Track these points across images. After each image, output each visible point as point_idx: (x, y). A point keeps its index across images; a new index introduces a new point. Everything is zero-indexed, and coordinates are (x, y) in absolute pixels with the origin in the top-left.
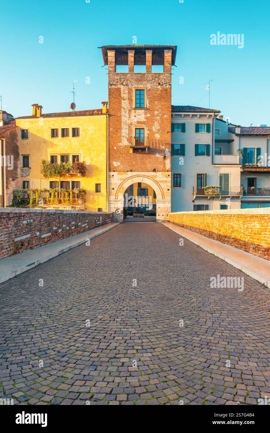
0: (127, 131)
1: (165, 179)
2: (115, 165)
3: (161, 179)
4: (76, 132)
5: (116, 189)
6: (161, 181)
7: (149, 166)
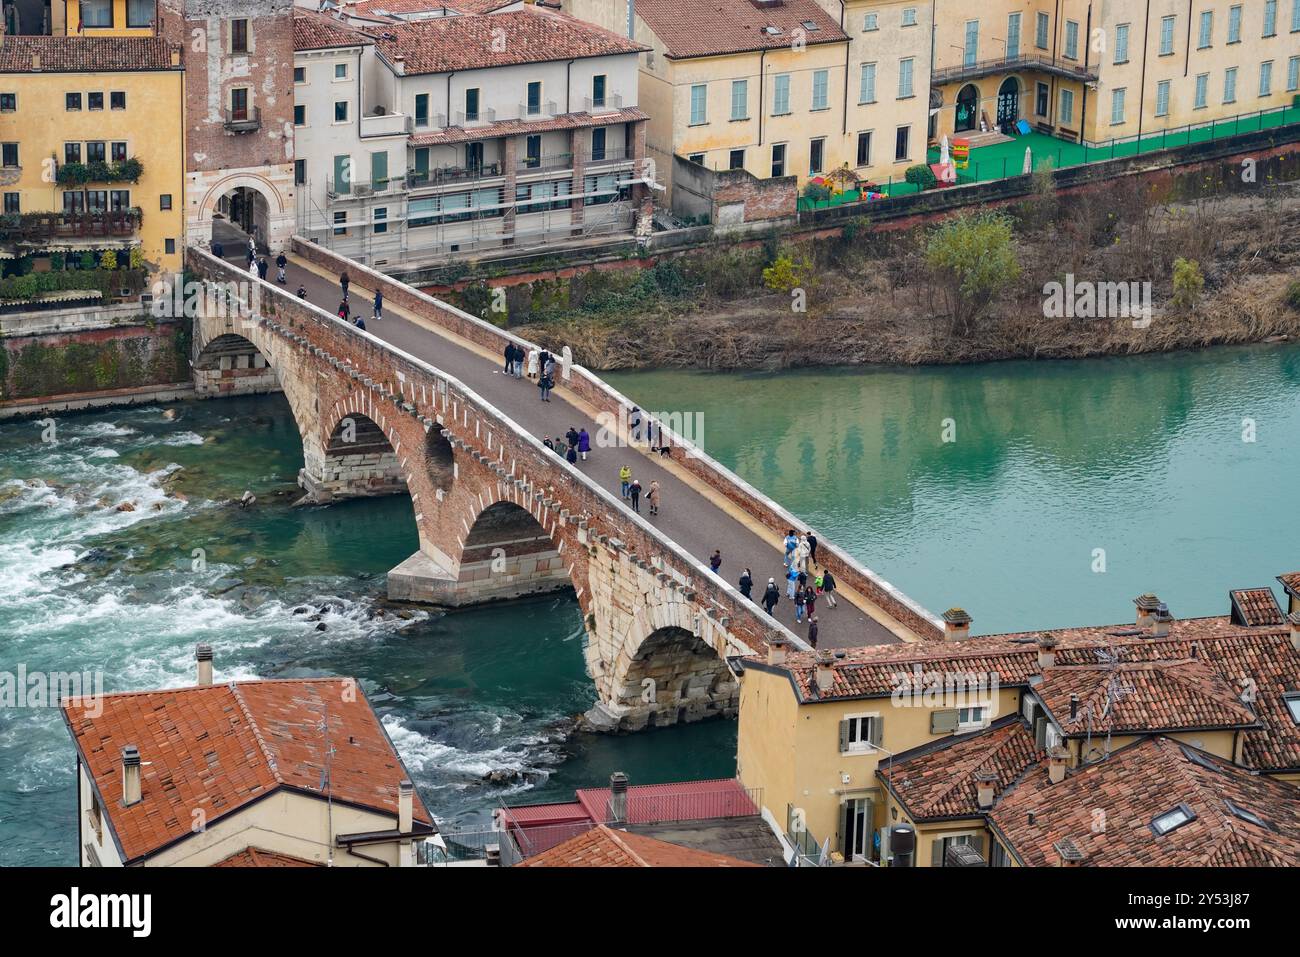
0: (218, 97)
1: (284, 177)
2: (198, 160)
3: (278, 178)
4: (118, 100)
5: (199, 203)
6: (278, 182)
7: (257, 156)
